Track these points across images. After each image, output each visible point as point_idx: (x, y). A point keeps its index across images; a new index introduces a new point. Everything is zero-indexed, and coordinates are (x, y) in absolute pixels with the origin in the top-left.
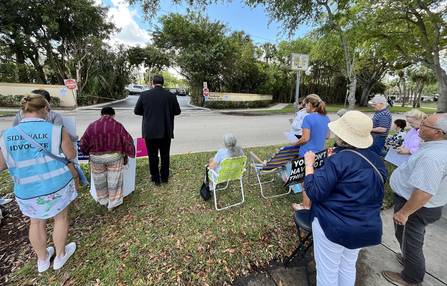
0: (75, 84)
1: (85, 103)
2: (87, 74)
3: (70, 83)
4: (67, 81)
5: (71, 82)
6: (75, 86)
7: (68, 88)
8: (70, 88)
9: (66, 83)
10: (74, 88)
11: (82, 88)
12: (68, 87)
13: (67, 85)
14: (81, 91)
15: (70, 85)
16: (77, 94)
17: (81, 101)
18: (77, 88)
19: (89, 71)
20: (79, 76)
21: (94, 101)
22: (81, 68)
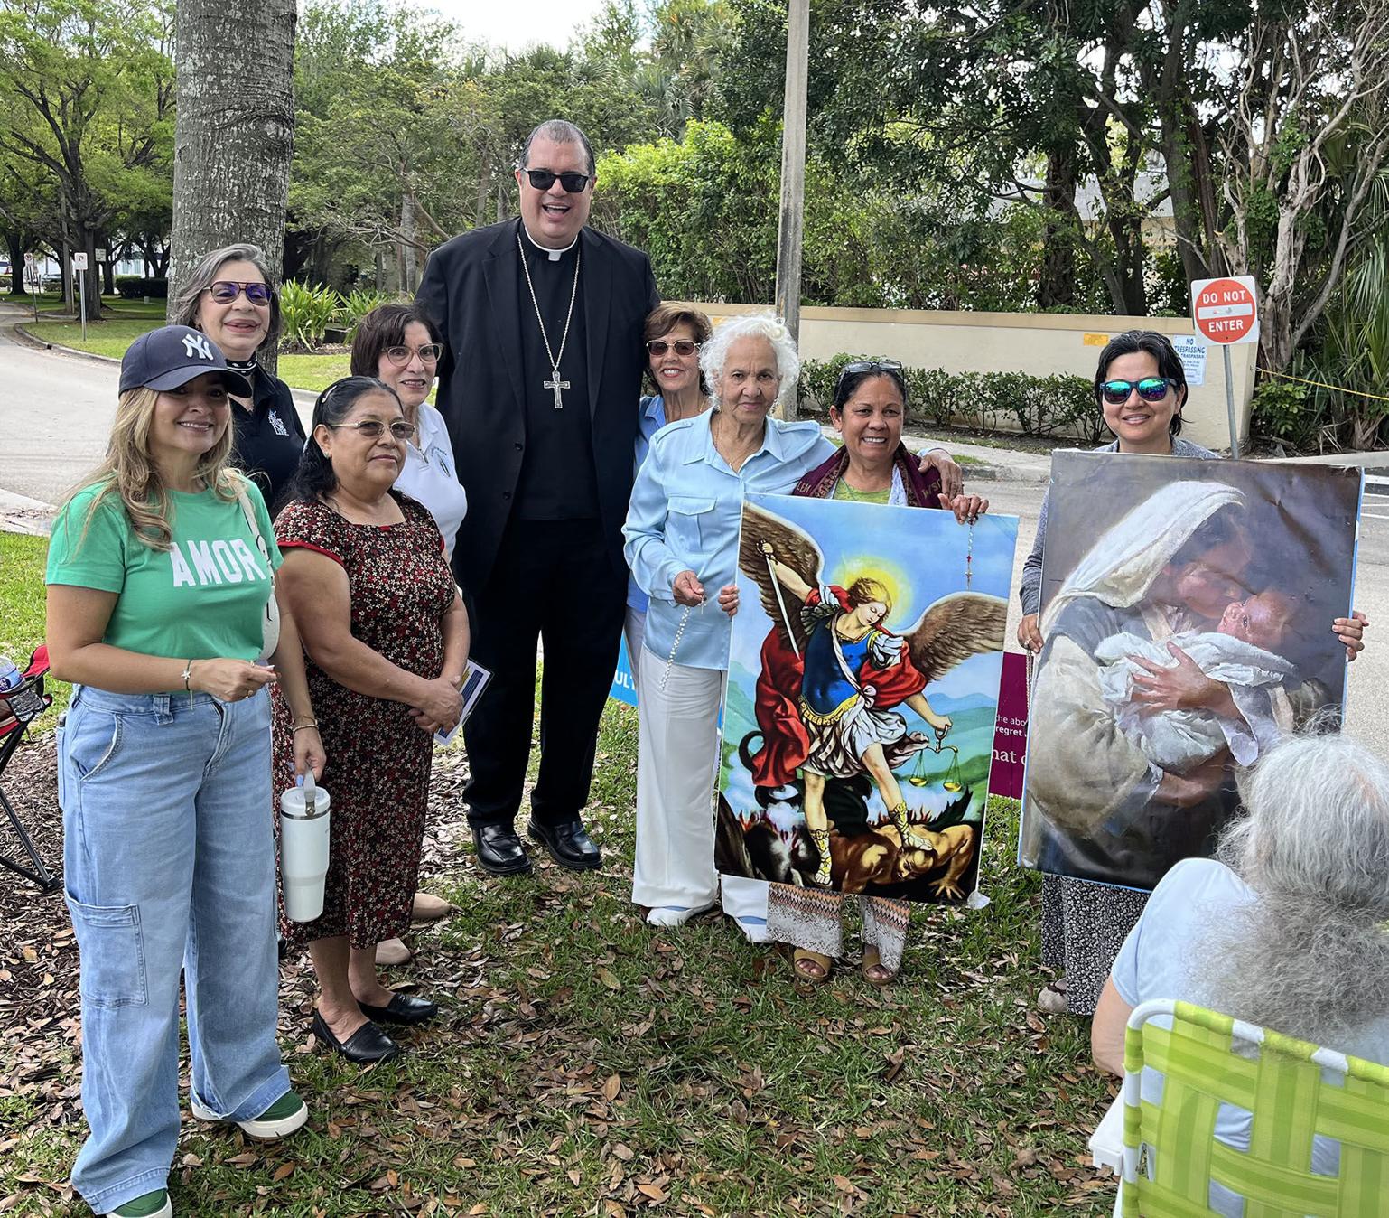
0: (1246, 309)
1: (1287, 436)
2: (1344, 238)
3: (1221, 302)
4: (1208, 290)
5: (1226, 296)
6: (1248, 321)
7: (1206, 331)
8: (1215, 336)
9: (1200, 304)
10: (1241, 333)
11: (1299, 333)
12: (1204, 325)
13: (1204, 313)
14: (1285, 356)
15: (1221, 311)
16: (1258, 374)
17: (1270, 419)
18: (1253, 334)
19: (1356, 212)
20: (1292, 251)
21: (1359, 427)
22: (1310, 198)
